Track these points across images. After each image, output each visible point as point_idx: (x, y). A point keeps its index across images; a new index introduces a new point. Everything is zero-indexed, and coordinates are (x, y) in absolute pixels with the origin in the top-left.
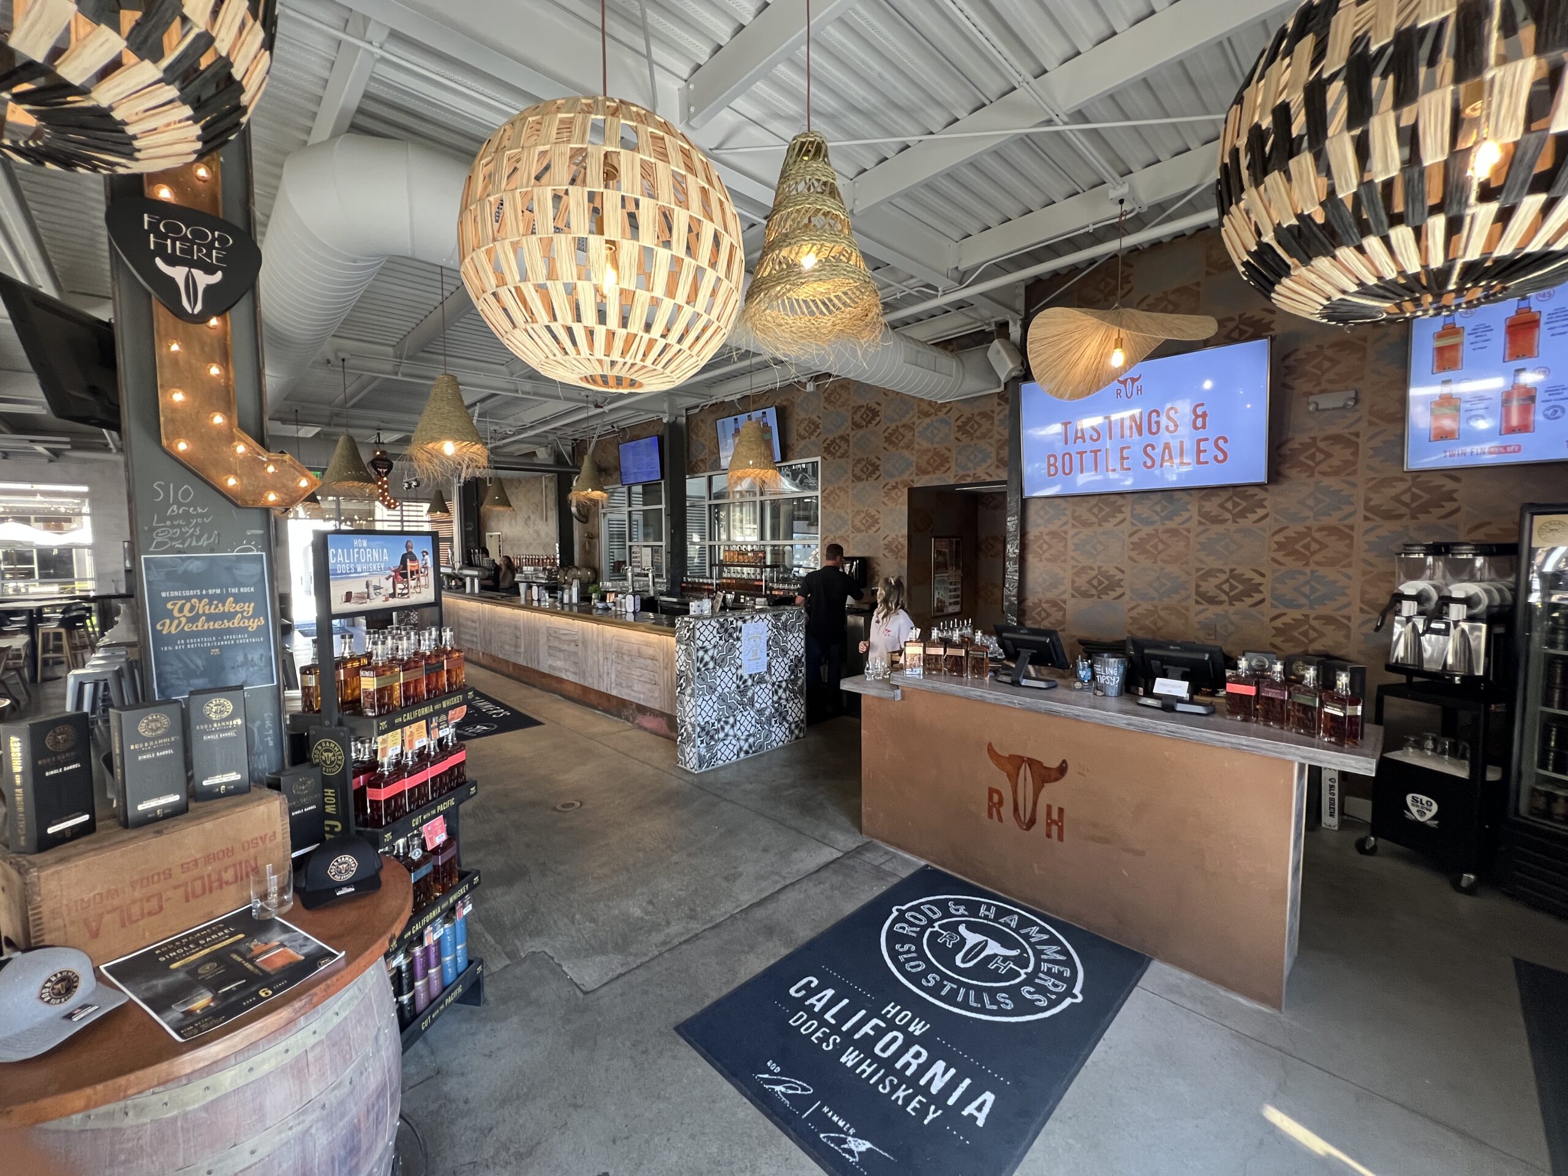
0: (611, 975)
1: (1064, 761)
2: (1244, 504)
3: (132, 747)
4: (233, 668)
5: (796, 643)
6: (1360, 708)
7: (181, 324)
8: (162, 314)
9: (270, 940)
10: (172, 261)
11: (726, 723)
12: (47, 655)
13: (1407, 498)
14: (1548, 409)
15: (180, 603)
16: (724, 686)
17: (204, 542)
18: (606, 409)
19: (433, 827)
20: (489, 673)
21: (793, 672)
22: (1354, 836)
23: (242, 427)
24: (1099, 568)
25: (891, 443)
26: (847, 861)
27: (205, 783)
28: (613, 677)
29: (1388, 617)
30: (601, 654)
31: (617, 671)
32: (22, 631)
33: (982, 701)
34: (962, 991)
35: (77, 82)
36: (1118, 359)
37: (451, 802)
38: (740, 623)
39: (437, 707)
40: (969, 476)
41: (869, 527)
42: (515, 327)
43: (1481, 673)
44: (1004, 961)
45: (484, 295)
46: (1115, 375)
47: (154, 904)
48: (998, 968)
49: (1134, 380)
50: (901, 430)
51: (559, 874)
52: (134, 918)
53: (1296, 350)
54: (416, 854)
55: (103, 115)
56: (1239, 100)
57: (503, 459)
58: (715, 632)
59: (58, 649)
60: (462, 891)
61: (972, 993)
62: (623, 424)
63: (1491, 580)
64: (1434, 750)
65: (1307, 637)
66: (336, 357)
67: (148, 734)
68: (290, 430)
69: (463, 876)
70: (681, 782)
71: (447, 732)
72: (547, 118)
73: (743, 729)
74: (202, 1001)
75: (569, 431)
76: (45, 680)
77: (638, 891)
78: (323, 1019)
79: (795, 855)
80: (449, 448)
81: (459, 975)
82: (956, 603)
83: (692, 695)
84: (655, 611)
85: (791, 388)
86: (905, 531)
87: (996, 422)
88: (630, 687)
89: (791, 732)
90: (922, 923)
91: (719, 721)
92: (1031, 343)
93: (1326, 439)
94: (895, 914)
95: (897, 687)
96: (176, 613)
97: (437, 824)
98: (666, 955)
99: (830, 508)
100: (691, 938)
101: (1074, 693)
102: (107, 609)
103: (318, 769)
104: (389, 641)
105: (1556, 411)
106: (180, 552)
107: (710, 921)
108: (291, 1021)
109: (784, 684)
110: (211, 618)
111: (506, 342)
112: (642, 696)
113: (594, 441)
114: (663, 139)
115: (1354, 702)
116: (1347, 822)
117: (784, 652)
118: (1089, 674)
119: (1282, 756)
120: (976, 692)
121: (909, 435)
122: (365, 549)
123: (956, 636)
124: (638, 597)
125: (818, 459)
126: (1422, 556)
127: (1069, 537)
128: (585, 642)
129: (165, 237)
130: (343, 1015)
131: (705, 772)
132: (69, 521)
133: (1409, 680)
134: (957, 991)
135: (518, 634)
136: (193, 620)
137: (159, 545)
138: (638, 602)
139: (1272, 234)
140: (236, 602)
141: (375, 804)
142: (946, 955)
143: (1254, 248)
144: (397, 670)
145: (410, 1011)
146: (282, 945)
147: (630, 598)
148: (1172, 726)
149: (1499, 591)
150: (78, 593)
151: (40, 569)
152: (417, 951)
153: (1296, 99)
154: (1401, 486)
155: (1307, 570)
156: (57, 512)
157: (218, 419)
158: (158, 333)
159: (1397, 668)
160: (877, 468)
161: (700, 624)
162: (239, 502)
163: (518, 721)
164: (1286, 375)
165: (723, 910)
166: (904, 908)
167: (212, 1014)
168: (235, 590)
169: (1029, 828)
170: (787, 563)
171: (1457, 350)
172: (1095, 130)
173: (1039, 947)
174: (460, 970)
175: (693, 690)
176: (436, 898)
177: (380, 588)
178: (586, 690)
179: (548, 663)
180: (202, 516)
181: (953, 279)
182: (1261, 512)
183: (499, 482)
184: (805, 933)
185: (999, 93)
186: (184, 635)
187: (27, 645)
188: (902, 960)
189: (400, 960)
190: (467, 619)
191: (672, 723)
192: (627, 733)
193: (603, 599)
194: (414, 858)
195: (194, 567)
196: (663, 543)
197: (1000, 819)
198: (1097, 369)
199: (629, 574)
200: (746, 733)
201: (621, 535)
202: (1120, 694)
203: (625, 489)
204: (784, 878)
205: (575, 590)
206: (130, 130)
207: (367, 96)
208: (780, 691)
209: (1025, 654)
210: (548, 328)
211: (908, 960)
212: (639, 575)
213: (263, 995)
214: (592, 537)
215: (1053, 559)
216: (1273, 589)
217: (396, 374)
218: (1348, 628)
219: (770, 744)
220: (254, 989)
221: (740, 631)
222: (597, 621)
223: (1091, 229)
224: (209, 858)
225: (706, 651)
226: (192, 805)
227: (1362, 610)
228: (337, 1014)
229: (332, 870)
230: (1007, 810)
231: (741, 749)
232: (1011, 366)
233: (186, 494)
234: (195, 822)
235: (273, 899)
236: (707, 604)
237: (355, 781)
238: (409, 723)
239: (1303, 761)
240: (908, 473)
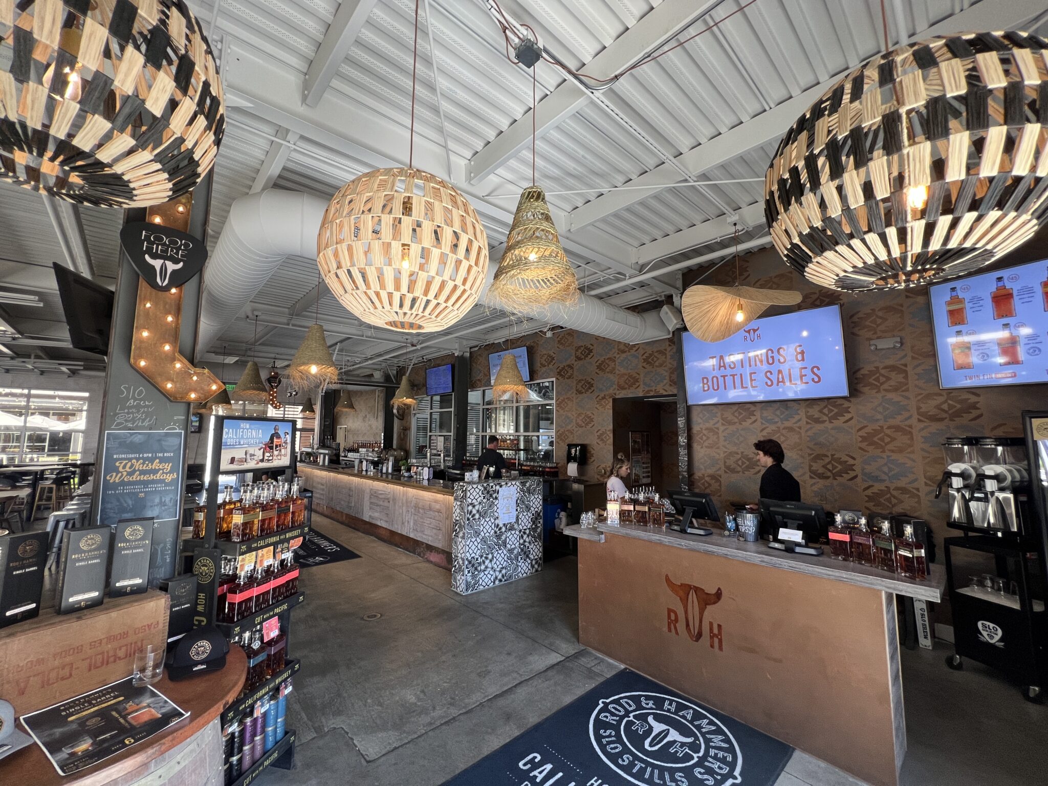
0: (388, 748)
1: (719, 589)
2: (836, 410)
3: (73, 557)
4: (151, 506)
5: (536, 502)
6: (923, 551)
7: (154, 291)
8: (143, 285)
9: (141, 702)
10: (155, 256)
11: (486, 558)
12: (40, 503)
13: (945, 407)
14: (1029, 349)
15: (125, 462)
16: (485, 531)
17: (146, 424)
18: (419, 347)
19: (270, 625)
20: (329, 520)
21: (534, 523)
22: (945, 654)
23: (181, 352)
24: (742, 453)
25: (601, 369)
26: (567, 664)
27: (117, 585)
28: (412, 524)
29: (944, 489)
30: (404, 508)
31: (414, 520)
32: (28, 486)
33: (660, 543)
34: (649, 769)
35: (105, 161)
36: (740, 317)
37: (285, 607)
38: (498, 487)
39: (282, 537)
40: (651, 391)
41: (587, 424)
42: (346, 292)
43: (1016, 530)
44: (681, 747)
45: (330, 274)
46: (739, 327)
47: (66, 671)
48: (676, 752)
49: (755, 331)
50: (607, 361)
51: (360, 668)
52: (50, 682)
53: (858, 312)
54: (256, 645)
55: (118, 178)
56: (772, 166)
57: (351, 378)
58: (480, 493)
59: (49, 499)
60: (285, 675)
61: (656, 772)
62: (429, 357)
63: (1012, 463)
64: (992, 587)
65: (890, 503)
66: (253, 314)
67: (85, 548)
68: (219, 359)
69: (288, 663)
70: (453, 601)
71: (288, 556)
72: (373, 179)
73: (498, 563)
74: (84, 745)
75: (396, 360)
76: (36, 519)
77: (415, 683)
78: (168, 766)
79: (531, 658)
80: (314, 369)
81: (276, 743)
82: (648, 477)
83: (463, 538)
84: (444, 479)
85: (538, 335)
86: (611, 427)
87: (668, 357)
88: (422, 532)
89: (533, 566)
90: (620, 714)
91: (481, 557)
92: (684, 307)
93: (885, 368)
94: (601, 705)
95: (602, 533)
96: (121, 469)
97: (273, 622)
98: (431, 734)
99: (561, 412)
100: (449, 721)
101: (725, 539)
102: (85, 471)
103: (195, 578)
104: (256, 491)
105: (1035, 351)
106: (130, 430)
107: (464, 708)
108: (145, 766)
109: (527, 531)
110: (143, 472)
111: (341, 301)
112: (430, 538)
113: (410, 367)
114: (439, 189)
115: (919, 547)
116: (938, 643)
117: (528, 508)
118: (734, 525)
119: (873, 586)
120: (656, 537)
121: (612, 365)
122: (247, 429)
123: (641, 497)
124: (431, 469)
125: (554, 379)
126: (960, 446)
127: (720, 431)
128: (394, 499)
129: (153, 243)
130: (183, 764)
131: (470, 595)
132: (74, 415)
133: (966, 535)
134: (646, 769)
135: (351, 493)
136: (130, 474)
137: (118, 424)
138: (432, 472)
139: (798, 238)
140: (160, 463)
141: (232, 605)
142: (637, 740)
143: (789, 247)
144: (258, 510)
145: (237, 770)
146: (149, 706)
147: (426, 469)
148: (793, 563)
149: (1018, 471)
150: (70, 462)
151: (49, 446)
152: (248, 721)
153: (801, 164)
154: (940, 399)
155: (884, 455)
156: (67, 409)
157: (167, 347)
158: (140, 296)
159: (954, 525)
160: (592, 386)
161: (471, 487)
162: (172, 399)
163: (344, 554)
164: (853, 328)
165: (475, 699)
166: (608, 701)
167: (89, 756)
168: (160, 455)
169: (697, 640)
170: (534, 448)
171: (963, 312)
172: (715, 184)
173: (708, 736)
174: (278, 738)
175: (464, 534)
176: (267, 680)
177: (254, 455)
178: (393, 533)
179: (368, 514)
180: (148, 406)
181: (635, 270)
182: (848, 416)
183: (350, 394)
184: (533, 719)
185: (655, 165)
186: (123, 483)
187: (28, 496)
188: (605, 743)
189: (234, 728)
190: (318, 483)
191: (448, 557)
192: (419, 565)
193: (409, 470)
194: (254, 647)
195: (137, 439)
196: (452, 434)
197: (677, 633)
198: (728, 323)
199: (428, 454)
200: (500, 566)
201: (425, 429)
202: (756, 540)
203: (429, 398)
204: (521, 675)
205: (390, 464)
206: (132, 185)
207: (285, 169)
208: (525, 536)
209: (689, 510)
210: (365, 293)
211: (609, 743)
212: (435, 455)
213: (127, 742)
214: (406, 429)
215: (710, 447)
216: (863, 469)
217: (288, 324)
218: (918, 496)
219: (517, 575)
220: (121, 738)
221: (498, 493)
222: (403, 485)
223: (719, 240)
224: (110, 639)
225: (474, 506)
226: (106, 600)
227: (926, 484)
228: (179, 763)
229: (193, 652)
230: (681, 626)
231: (496, 578)
232: (675, 322)
233: (140, 393)
234: (105, 612)
235: (149, 672)
236: (476, 473)
237: (220, 589)
238: (262, 548)
239: (890, 591)
240: (612, 388)
